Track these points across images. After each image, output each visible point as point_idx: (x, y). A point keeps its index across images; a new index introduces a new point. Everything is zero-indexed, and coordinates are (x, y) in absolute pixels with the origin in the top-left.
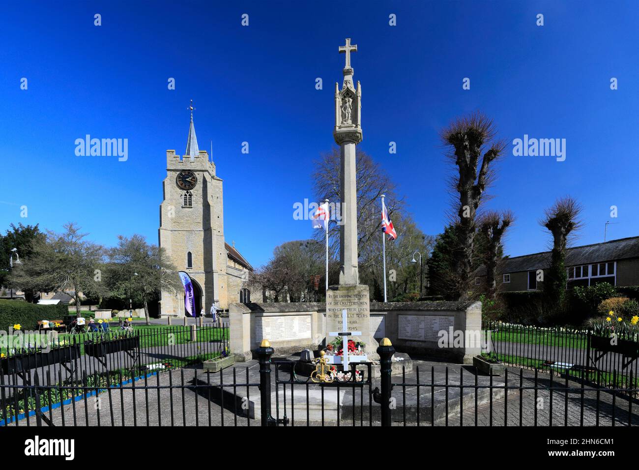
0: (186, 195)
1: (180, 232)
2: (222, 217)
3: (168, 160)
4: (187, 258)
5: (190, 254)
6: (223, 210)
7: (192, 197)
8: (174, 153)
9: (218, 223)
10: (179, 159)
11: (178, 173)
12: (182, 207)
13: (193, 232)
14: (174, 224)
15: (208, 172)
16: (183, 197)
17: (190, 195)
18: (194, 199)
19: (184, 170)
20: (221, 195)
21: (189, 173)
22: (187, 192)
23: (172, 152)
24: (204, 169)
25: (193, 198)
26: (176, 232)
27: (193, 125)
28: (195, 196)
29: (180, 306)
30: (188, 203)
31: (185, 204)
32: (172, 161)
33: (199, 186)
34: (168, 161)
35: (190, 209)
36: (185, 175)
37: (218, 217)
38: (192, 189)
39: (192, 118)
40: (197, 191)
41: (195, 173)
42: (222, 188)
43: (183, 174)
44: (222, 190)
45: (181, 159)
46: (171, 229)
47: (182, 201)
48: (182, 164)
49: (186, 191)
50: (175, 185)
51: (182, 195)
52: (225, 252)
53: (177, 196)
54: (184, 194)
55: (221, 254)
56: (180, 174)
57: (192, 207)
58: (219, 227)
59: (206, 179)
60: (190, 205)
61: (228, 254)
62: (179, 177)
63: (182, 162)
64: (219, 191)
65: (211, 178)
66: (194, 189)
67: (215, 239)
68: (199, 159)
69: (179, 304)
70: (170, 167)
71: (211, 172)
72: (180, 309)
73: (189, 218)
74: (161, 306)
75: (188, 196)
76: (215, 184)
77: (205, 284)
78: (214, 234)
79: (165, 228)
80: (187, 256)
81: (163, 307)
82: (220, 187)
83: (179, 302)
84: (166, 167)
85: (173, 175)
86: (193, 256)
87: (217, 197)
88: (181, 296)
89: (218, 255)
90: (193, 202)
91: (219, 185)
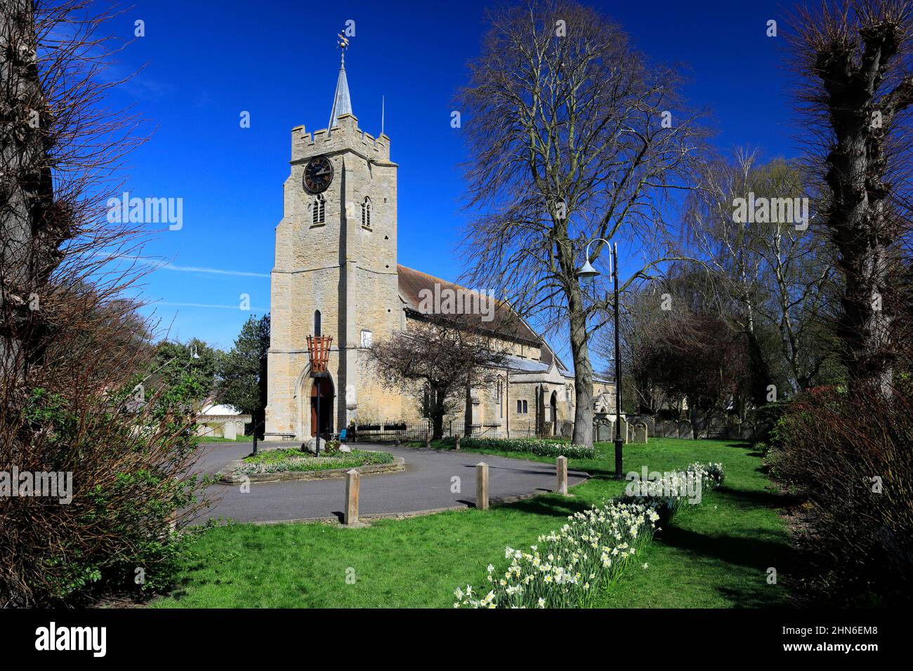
0: (316, 203)
1: (304, 274)
2: (394, 237)
3: (293, 145)
5: (318, 314)
6: (396, 223)
7: (325, 204)
8: (303, 131)
10: (308, 140)
11: (306, 165)
12: (312, 227)
13: (325, 272)
14: (297, 260)
15: (354, 152)
16: (313, 206)
17: (323, 202)
18: (329, 207)
19: (314, 158)
20: (393, 195)
21: (321, 161)
22: (319, 198)
23: (300, 129)
24: (344, 148)
25: (327, 207)
26: (299, 274)
27: (343, 74)
28: (329, 203)
29: (300, 417)
30: (319, 219)
31: (316, 220)
32: (298, 145)
33: (335, 183)
34: (294, 148)
35: (322, 228)
36: (316, 165)
38: (325, 190)
40: (332, 194)
41: (331, 159)
42: (395, 179)
43: (313, 164)
44: (395, 184)
45: (313, 139)
46: (293, 270)
47: (311, 215)
48: (312, 147)
49: (316, 196)
50: (302, 189)
51: (310, 205)
52: (399, 307)
53: (304, 208)
54: (312, 202)
55: (389, 311)
56: (309, 166)
57: (324, 225)
58: (389, 256)
59: (346, 166)
60: (322, 220)
61: (404, 309)
62: (307, 172)
63: (313, 144)
64: (389, 186)
65: (366, 164)
66: (328, 189)
67: (354, 280)
68: (339, 130)
69: (299, 413)
70: (295, 157)
71: (365, 152)
72: (300, 424)
73: (319, 246)
74: (266, 417)
75: (319, 205)
76: (381, 175)
77: (338, 374)
78: (352, 271)
79: (280, 269)
80: (313, 317)
81: (270, 419)
82: (392, 178)
83: (300, 409)
84: (290, 159)
85: (298, 171)
86: (323, 317)
87: (385, 200)
88: (304, 397)
89: (384, 312)
90: (326, 215)
91: (389, 175)
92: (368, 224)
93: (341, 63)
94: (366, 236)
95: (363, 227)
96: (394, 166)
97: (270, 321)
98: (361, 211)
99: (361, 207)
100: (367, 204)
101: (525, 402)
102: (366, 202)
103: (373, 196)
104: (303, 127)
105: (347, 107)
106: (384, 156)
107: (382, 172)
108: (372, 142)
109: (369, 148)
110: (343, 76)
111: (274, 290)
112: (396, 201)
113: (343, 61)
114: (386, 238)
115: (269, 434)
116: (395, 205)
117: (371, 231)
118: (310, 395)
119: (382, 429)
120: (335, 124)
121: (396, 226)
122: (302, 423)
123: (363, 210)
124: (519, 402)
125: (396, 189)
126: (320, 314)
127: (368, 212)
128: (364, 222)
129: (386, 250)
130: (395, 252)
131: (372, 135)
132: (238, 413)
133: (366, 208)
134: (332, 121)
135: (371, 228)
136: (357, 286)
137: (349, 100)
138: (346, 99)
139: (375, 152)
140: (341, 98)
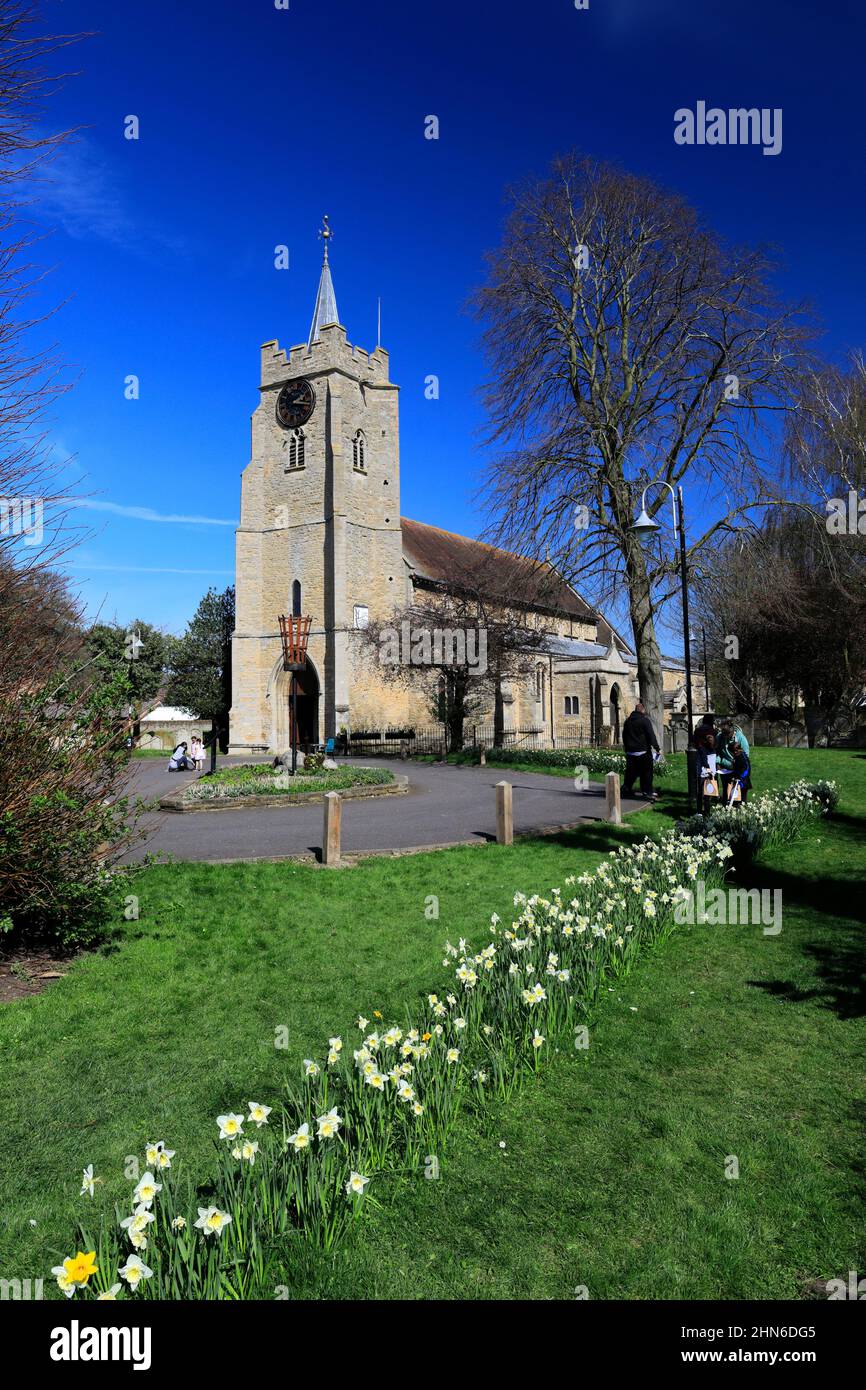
0: (294, 440)
1: (278, 532)
2: (395, 481)
3: (263, 365)
4: (290, 596)
5: (297, 585)
6: (398, 463)
7: (305, 441)
8: (276, 347)
10: (282, 358)
11: (280, 391)
12: (286, 472)
13: (305, 530)
14: (269, 515)
15: (342, 373)
16: (289, 444)
17: (302, 439)
18: (310, 445)
19: (290, 382)
20: (394, 425)
21: (299, 385)
22: (297, 433)
23: (273, 345)
24: (329, 368)
25: (308, 445)
26: (272, 534)
27: (326, 272)
28: (311, 439)
29: (274, 722)
30: (297, 461)
31: (293, 463)
32: (269, 366)
33: (318, 414)
34: (264, 369)
35: (301, 473)
36: (294, 391)
38: (304, 423)
40: (312, 428)
41: (311, 382)
42: (396, 406)
43: (289, 390)
44: (396, 412)
45: (288, 358)
46: (264, 527)
47: (287, 455)
48: (287, 367)
49: (293, 431)
50: (275, 423)
51: (285, 442)
53: (278, 447)
54: (288, 438)
55: (391, 579)
56: (284, 393)
57: (303, 468)
58: (389, 507)
59: (331, 391)
60: (301, 462)
61: (411, 577)
62: (281, 400)
63: (289, 364)
64: (388, 415)
65: (358, 386)
66: (309, 421)
67: (344, 540)
68: (321, 345)
69: (274, 718)
70: (266, 381)
71: (356, 373)
72: (274, 732)
73: (298, 496)
74: (231, 723)
75: (298, 443)
76: (378, 400)
77: (325, 663)
78: (341, 528)
79: (248, 527)
80: (291, 589)
81: (235, 726)
82: (392, 405)
83: (274, 712)
84: (260, 383)
85: (270, 399)
86: (304, 589)
87: (384, 433)
88: (280, 696)
89: (384, 581)
90: (306, 455)
91: (388, 400)
92: (362, 465)
93: (324, 259)
94: (359, 482)
95: (355, 470)
96: (395, 388)
97: (234, 595)
98: (352, 448)
99: (352, 444)
100: (360, 439)
101: (575, 699)
102: (358, 436)
103: (367, 429)
104: (276, 342)
105: (332, 315)
106: (381, 376)
107: (379, 397)
108: (365, 359)
109: (361, 366)
110: (327, 275)
111: (239, 555)
112: (397, 434)
113: (326, 255)
114: (386, 483)
115: (235, 746)
116: (396, 439)
117: (365, 474)
118: (287, 693)
119: (383, 737)
120: (317, 336)
121: (398, 468)
122: (278, 730)
123: (355, 447)
124: (567, 699)
125: (397, 418)
126: (300, 585)
127: (361, 450)
128: (356, 463)
129: (385, 499)
130: (398, 502)
131: (366, 349)
132: (194, 718)
133: (358, 445)
134: (313, 333)
135: (365, 470)
136: (348, 547)
137: (334, 305)
138: (331, 304)
139: (369, 371)
140: (324, 302)
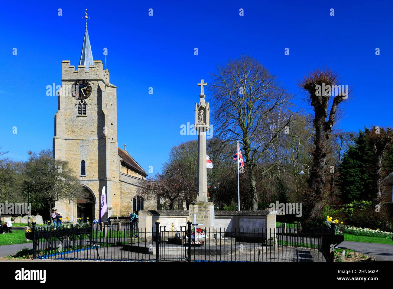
0: (80, 104)
1: (74, 141)
2: (115, 124)
3: (63, 70)
4: (80, 166)
5: (83, 162)
6: (116, 117)
7: (87, 106)
8: (69, 64)
9: (112, 130)
10: (73, 69)
11: (73, 83)
12: (77, 117)
13: (87, 141)
14: (68, 133)
15: (103, 81)
16: (78, 106)
17: (85, 105)
18: (89, 108)
19: (79, 80)
20: (115, 102)
21: (83, 83)
22: (82, 102)
23: (68, 63)
24: (98, 79)
25: (88, 107)
26: (70, 141)
27: (87, 34)
28: (89, 105)
29: (73, 213)
30: (82, 112)
31: (80, 113)
32: (67, 71)
33: (94, 95)
34: (63, 72)
35: (85, 118)
36: (80, 85)
37: (112, 124)
38: (86, 98)
39: (87, 27)
40: (91, 101)
41: (89, 82)
42: (116, 94)
43: (78, 83)
44: (115, 97)
46: (65, 137)
47: (77, 110)
48: (77, 74)
49: (80, 101)
51: (76, 105)
52: (118, 159)
54: (78, 104)
55: (114, 161)
56: (75, 84)
57: (86, 116)
58: (113, 134)
59: (101, 88)
60: (84, 114)
61: (121, 161)
63: (77, 73)
64: (113, 98)
65: (105, 86)
66: (88, 98)
67: (109, 147)
68: (94, 68)
69: (72, 211)
70: (65, 78)
72: (73, 217)
73: (83, 127)
75: (82, 106)
76: (109, 91)
77: (98, 192)
78: (108, 143)
79: (60, 137)
80: (81, 164)
82: (114, 94)
83: (72, 209)
84: (62, 78)
86: (87, 164)
87: (111, 105)
88: (74, 203)
90: (87, 111)
91: (113, 92)
96: (116, 87)
111: (56, 148)
112: (116, 106)
118: (77, 202)
121: (116, 119)
122: (74, 216)
125: (116, 100)
126: (85, 162)
